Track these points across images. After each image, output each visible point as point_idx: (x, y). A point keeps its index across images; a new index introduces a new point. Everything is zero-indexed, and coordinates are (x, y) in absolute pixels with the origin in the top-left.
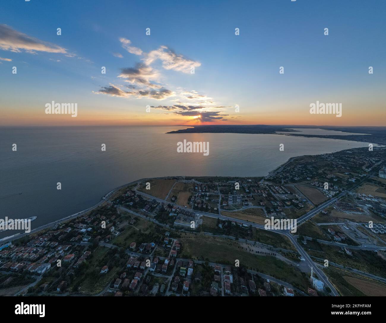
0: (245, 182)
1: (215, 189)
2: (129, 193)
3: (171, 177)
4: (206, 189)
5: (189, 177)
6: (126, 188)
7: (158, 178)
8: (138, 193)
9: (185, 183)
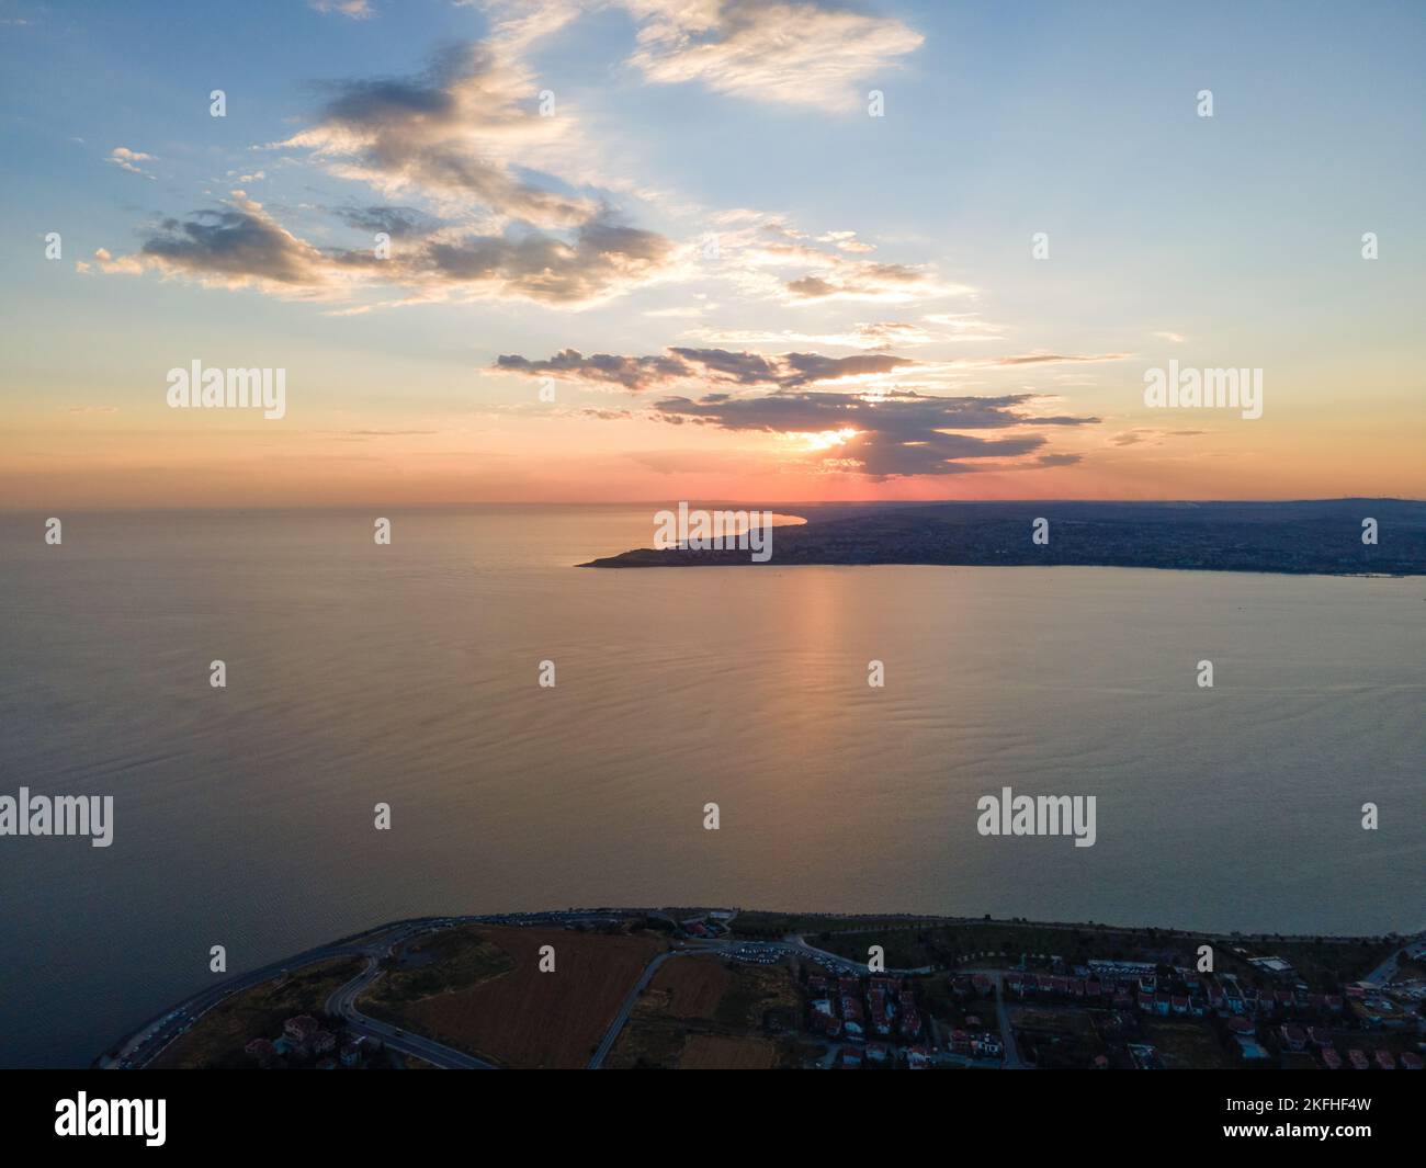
0: (1231, 977)
1: (973, 1020)
2: (300, 1035)
3: (626, 914)
4: (900, 1016)
5: (767, 917)
6: (278, 995)
7: (523, 917)
8: (368, 1032)
9: (731, 966)
